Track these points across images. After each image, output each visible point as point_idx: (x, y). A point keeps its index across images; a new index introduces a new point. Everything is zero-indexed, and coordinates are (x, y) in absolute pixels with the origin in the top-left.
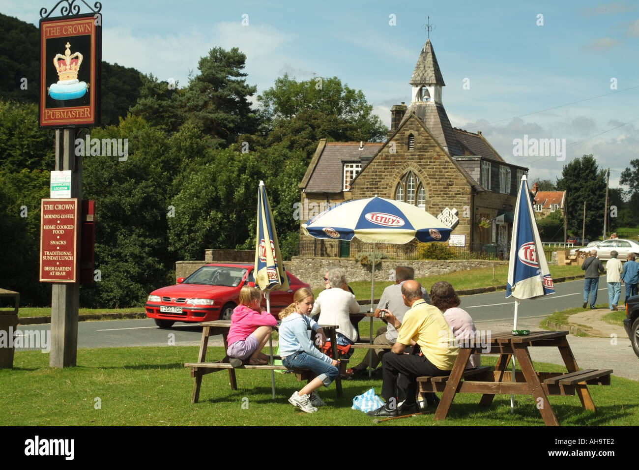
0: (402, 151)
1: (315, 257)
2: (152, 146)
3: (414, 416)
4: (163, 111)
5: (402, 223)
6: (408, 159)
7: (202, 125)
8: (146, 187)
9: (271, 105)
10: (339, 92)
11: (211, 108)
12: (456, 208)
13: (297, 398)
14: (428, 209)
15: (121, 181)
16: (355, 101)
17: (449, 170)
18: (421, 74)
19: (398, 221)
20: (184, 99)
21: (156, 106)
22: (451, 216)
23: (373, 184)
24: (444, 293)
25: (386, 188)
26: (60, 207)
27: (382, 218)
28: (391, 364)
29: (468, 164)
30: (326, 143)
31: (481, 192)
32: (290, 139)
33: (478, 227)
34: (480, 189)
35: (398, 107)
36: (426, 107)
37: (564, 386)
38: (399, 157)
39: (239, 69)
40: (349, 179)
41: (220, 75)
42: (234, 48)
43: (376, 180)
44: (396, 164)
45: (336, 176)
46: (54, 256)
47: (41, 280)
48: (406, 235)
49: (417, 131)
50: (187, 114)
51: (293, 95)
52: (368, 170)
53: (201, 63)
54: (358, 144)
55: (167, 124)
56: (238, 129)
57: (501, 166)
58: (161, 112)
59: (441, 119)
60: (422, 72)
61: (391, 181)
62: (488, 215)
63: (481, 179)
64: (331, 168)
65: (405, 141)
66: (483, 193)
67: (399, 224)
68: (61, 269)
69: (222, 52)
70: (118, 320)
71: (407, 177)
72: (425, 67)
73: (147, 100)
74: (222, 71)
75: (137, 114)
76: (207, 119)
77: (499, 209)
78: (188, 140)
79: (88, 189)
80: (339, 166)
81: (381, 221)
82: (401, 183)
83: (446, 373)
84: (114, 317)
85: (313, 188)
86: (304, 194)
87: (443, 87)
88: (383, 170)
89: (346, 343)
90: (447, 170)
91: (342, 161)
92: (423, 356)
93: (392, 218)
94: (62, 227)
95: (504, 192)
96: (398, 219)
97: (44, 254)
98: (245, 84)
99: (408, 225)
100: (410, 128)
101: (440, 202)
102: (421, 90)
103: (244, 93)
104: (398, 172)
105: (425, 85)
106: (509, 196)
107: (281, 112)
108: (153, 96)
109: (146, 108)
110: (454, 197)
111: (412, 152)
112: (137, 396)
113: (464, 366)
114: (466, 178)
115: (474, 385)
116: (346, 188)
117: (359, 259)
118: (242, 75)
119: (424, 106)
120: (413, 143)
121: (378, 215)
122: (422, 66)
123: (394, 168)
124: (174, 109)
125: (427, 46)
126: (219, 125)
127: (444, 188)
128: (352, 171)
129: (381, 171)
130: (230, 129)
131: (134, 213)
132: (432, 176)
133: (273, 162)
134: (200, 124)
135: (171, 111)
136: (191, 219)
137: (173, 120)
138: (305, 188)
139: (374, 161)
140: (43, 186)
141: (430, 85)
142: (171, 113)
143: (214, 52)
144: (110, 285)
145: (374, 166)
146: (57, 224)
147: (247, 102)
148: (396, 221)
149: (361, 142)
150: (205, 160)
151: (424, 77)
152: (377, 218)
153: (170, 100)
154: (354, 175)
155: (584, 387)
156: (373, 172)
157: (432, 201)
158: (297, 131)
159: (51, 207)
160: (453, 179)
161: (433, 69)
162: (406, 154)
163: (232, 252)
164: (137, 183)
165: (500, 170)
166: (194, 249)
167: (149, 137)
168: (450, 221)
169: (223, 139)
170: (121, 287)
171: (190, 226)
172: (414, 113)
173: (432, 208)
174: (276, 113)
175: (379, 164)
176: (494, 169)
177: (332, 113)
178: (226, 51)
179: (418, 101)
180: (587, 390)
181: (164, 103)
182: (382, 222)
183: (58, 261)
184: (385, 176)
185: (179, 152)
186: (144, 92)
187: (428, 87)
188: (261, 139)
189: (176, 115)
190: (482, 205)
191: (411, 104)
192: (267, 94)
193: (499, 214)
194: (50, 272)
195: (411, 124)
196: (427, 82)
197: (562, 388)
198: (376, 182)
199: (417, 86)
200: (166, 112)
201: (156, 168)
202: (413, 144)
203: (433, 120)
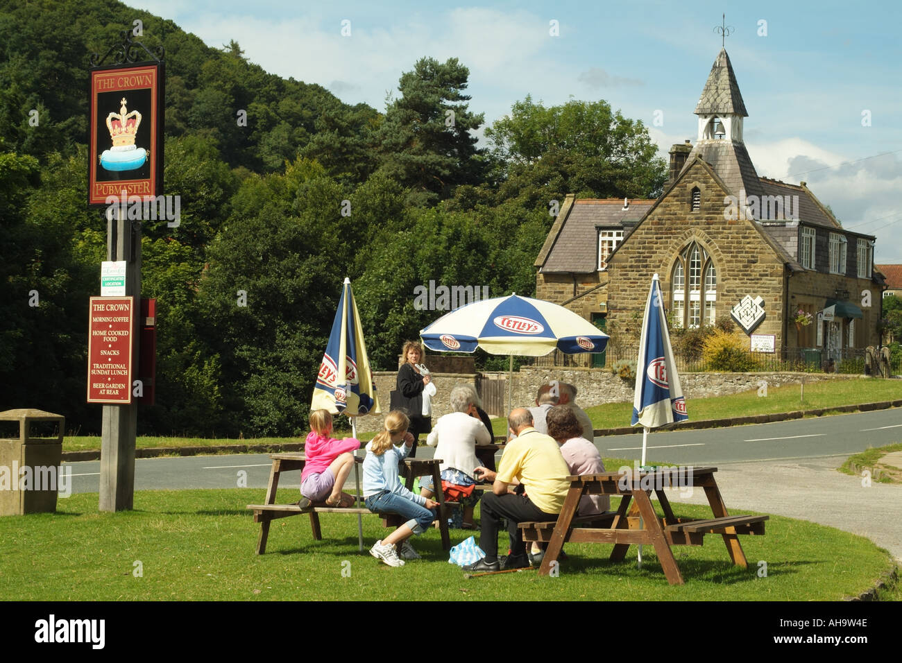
0: (682, 212)
1: (555, 367)
2: (326, 204)
3: (520, 571)
4: (348, 152)
5: (541, 329)
6: (692, 224)
7: (404, 172)
8: (317, 264)
9: (505, 142)
10: (607, 122)
11: (418, 147)
12: (761, 296)
13: (379, 549)
14: (721, 297)
15: (281, 255)
16: (632, 136)
17: (752, 240)
18: (712, 100)
19: (535, 327)
20: (378, 134)
21: (337, 145)
22: (754, 307)
23: (640, 261)
24: (564, 419)
25: (659, 266)
26: (113, 308)
27: (515, 322)
28: (491, 506)
29: (780, 231)
30: (574, 200)
31: (799, 272)
32: (531, 193)
33: (795, 323)
34: (797, 268)
35: (680, 147)
36: (719, 147)
37: (690, 533)
38: (678, 221)
39: (459, 90)
40: (606, 254)
41: (431, 99)
42: (451, 59)
43: (644, 255)
44: (673, 231)
45: (588, 248)
46: (105, 370)
47: (89, 400)
48: (545, 345)
49: (704, 182)
50: (382, 156)
51: (538, 126)
52: (632, 240)
53: (403, 80)
54: (621, 202)
55: (352, 171)
56: (457, 177)
57: (831, 233)
58: (345, 153)
59: (739, 165)
60: (712, 96)
61: (667, 256)
62: (811, 306)
63: (799, 254)
64: (581, 236)
65: (686, 198)
66: (804, 274)
67: (536, 331)
68: (114, 386)
69: (433, 65)
70: (241, 454)
71: (690, 251)
72: (717, 89)
73: (325, 137)
74: (432, 93)
75: (310, 155)
76: (412, 163)
77: (827, 298)
78: (378, 195)
79: (234, 267)
80: (592, 233)
81: (513, 327)
82: (681, 259)
83: (553, 518)
84: (236, 450)
85: (554, 266)
86: (541, 275)
87: (745, 118)
88: (655, 240)
89: (469, 483)
90: (748, 240)
91: (597, 227)
92: (526, 496)
93: (527, 322)
94: (115, 333)
95: (837, 273)
96: (536, 325)
97: (92, 368)
98: (467, 112)
99: (548, 332)
100: (695, 179)
101: (738, 287)
102: (712, 123)
103: (465, 125)
104: (676, 244)
105: (718, 115)
106: (844, 278)
107: (521, 152)
108: (332, 130)
109: (323, 148)
110: (758, 279)
111: (697, 214)
112: (193, 546)
113: (574, 509)
114: (776, 252)
115: (586, 533)
116: (602, 266)
117: (618, 370)
118: (463, 98)
119: (717, 146)
120: (698, 200)
121: (511, 319)
122: (713, 87)
123: (670, 238)
124: (365, 148)
125: (722, 59)
126: (428, 171)
127: (744, 266)
128: (612, 241)
129: (651, 242)
130: (444, 178)
131: (299, 301)
132: (725, 249)
133: (502, 228)
134: (402, 171)
135: (359, 152)
136: (378, 313)
137: (362, 164)
138: (543, 266)
139: (641, 227)
140: (171, 262)
141: (725, 115)
142: (358, 154)
143: (422, 65)
144: (264, 406)
145: (642, 234)
146: (108, 329)
147: (470, 137)
148: (533, 327)
149: (626, 199)
150: (403, 224)
151: (715, 104)
152: (508, 323)
153: (357, 136)
154: (614, 247)
155: (734, 537)
156: (639, 243)
157: (726, 285)
158: (543, 180)
159: (101, 308)
160: (757, 253)
161: (729, 91)
162: (688, 216)
163: (438, 359)
164: (302, 258)
165: (831, 240)
166: (384, 355)
167: (322, 192)
168: (752, 315)
169: (434, 192)
170: (279, 409)
171: (378, 322)
172: (700, 156)
173: (726, 295)
174: (512, 154)
175: (649, 231)
176: (820, 238)
177: (597, 153)
178: (440, 64)
179: (708, 138)
180: (738, 541)
181: (349, 140)
182: (515, 329)
183: (110, 376)
184: (657, 249)
185: (365, 213)
186: (320, 124)
187: (721, 119)
188: (488, 192)
189: (366, 157)
190: (801, 292)
191: (697, 143)
192: (499, 126)
193: (828, 305)
194: (100, 389)
195: (696, 173)
196: (720, 111)
197: (687, 537)
198: (644, 257)
199: (706, 117)
200: (351, 153)
201: (330, 236)
202: (699, 202)
203: (728, 167)
